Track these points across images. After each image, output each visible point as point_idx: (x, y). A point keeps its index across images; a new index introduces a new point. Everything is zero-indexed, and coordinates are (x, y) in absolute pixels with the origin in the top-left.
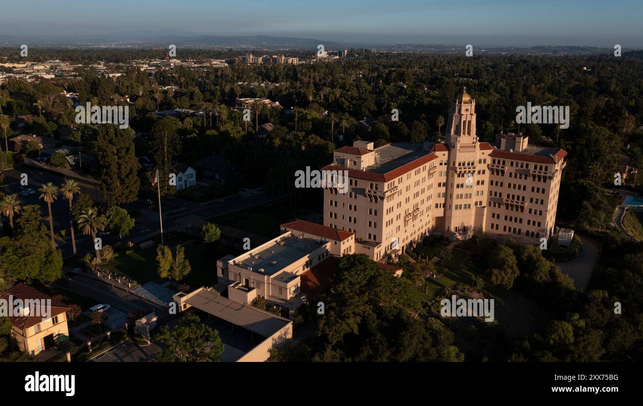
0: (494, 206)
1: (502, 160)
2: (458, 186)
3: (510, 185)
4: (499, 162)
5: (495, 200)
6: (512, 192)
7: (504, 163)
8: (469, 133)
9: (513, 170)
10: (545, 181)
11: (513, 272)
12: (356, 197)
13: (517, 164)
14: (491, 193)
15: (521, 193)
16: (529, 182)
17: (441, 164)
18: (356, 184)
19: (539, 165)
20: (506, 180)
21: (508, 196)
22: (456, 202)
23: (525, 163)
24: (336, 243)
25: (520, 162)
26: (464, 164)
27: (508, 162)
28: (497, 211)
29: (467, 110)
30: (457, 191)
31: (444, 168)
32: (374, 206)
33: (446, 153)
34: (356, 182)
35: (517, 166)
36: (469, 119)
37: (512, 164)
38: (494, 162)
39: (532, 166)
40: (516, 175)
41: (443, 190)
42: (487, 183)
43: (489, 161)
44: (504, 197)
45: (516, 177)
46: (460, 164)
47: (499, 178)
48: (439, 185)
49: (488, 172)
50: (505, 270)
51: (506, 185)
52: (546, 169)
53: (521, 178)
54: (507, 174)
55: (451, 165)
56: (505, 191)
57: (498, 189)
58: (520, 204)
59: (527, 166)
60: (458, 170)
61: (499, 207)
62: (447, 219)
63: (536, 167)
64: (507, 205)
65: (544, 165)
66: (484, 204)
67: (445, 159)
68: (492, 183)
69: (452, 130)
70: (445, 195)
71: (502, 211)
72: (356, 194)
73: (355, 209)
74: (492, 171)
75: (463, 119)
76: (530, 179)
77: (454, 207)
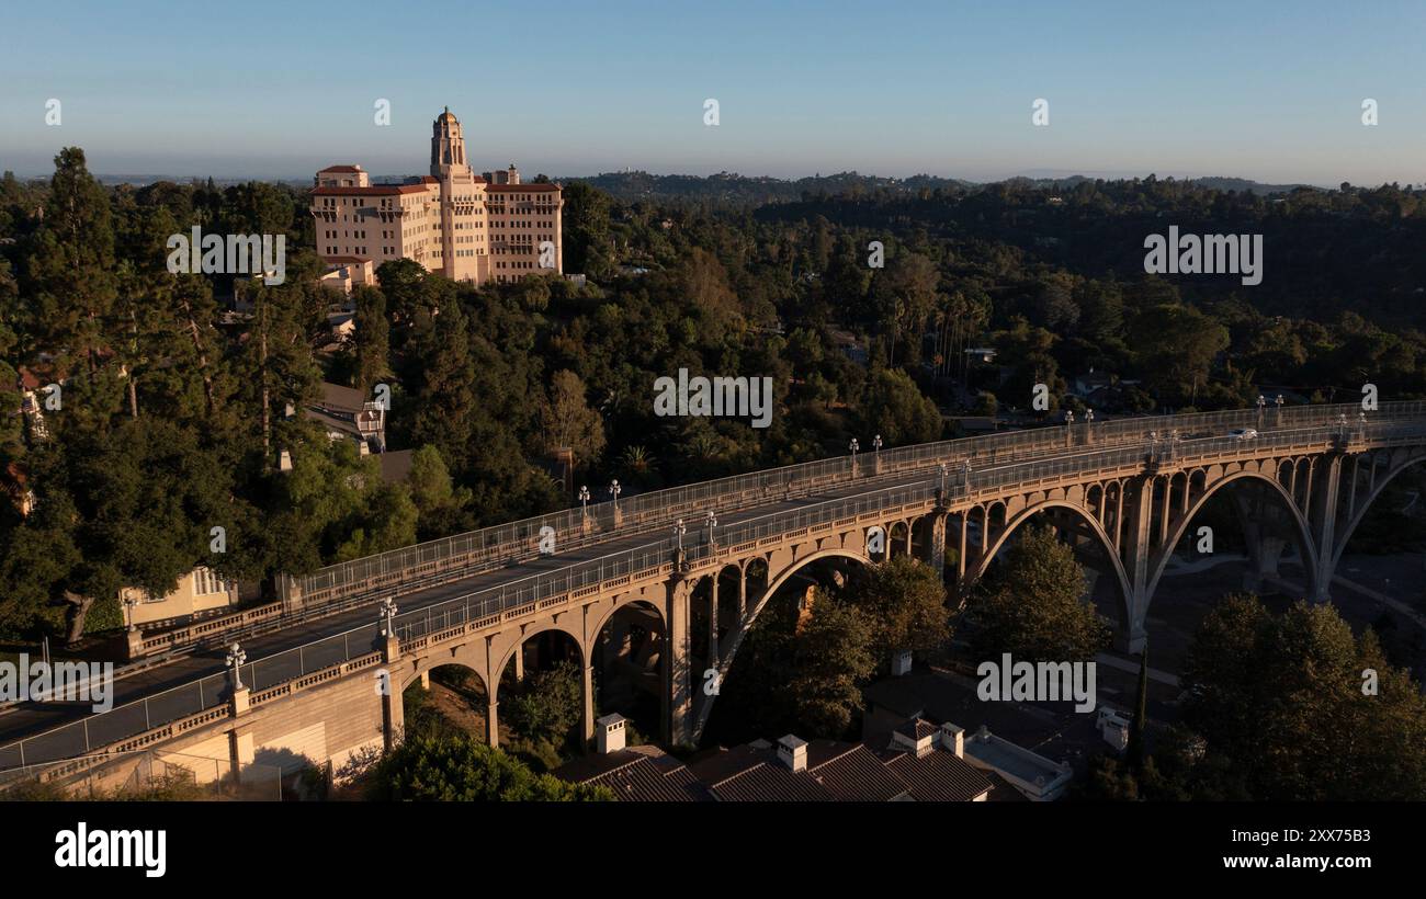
0: (498, 253)
1: (499, 194)
2: (457, 227)
3: (512, 224)
4: (496, 198)
5: (498, 245)
6: (516, 231)
7: (502, 197)
8: (461, 162)
9: (514, 204)
10: (550, 213)
11: (545, 293)
12: (363, 221)
13: (517, 196)
14: (491, 237)
15: (527, 231)
16: (534, 217)
17: (434, 200)
18: (362, 204)
19: (541, 195)
20: (508, 218)
21: (513, 237)
22: (457, 247)
23: (526, 194)
24: (357, 267)
25: (520, 194)
26: (460, 199)
27: (507, 196)
28: (501, 258)
29: (454, 133)
30: (457, 233)
31: (437, 205)
32: (388, 226)
33: (438, 185)
34: (362, 201)
35: (518, 199)
36: (458, 144)
37: (512, 198)
38: (491, 198)
39: (534, 196)
40: (518, 210)
41: (439, 233)
42: (485, 225)
43: (485, 197)
44: (508, 239)
45: (518, 212)
46: (456, 199)
47: (499, 218)
48: (435, 227)
49: (485, 211)
50: (537, 291)
51: (508, 224)
52: (550, 197)
53: (524, 213)
54: (507, 210)
55: (446, 200)
56: (508, 232)
57: (499, 231)
58: (527, 244)
59: (529, 197)
60: (455, 205)
61: (504, 253)
62: (448, 270)
63: (538, 198)
64: (512, 249)
65: (547, 194)
66: (486, 252)
67: (437, 193)
68: (491, 225)
69: (441, 158)
70: (442, 240)
71: (508, 257)
72: (362, 216)
73: (363, 236)
74: (490, 210)
75: (452, 144)
76: (534, 212)
77: (455, 254)
